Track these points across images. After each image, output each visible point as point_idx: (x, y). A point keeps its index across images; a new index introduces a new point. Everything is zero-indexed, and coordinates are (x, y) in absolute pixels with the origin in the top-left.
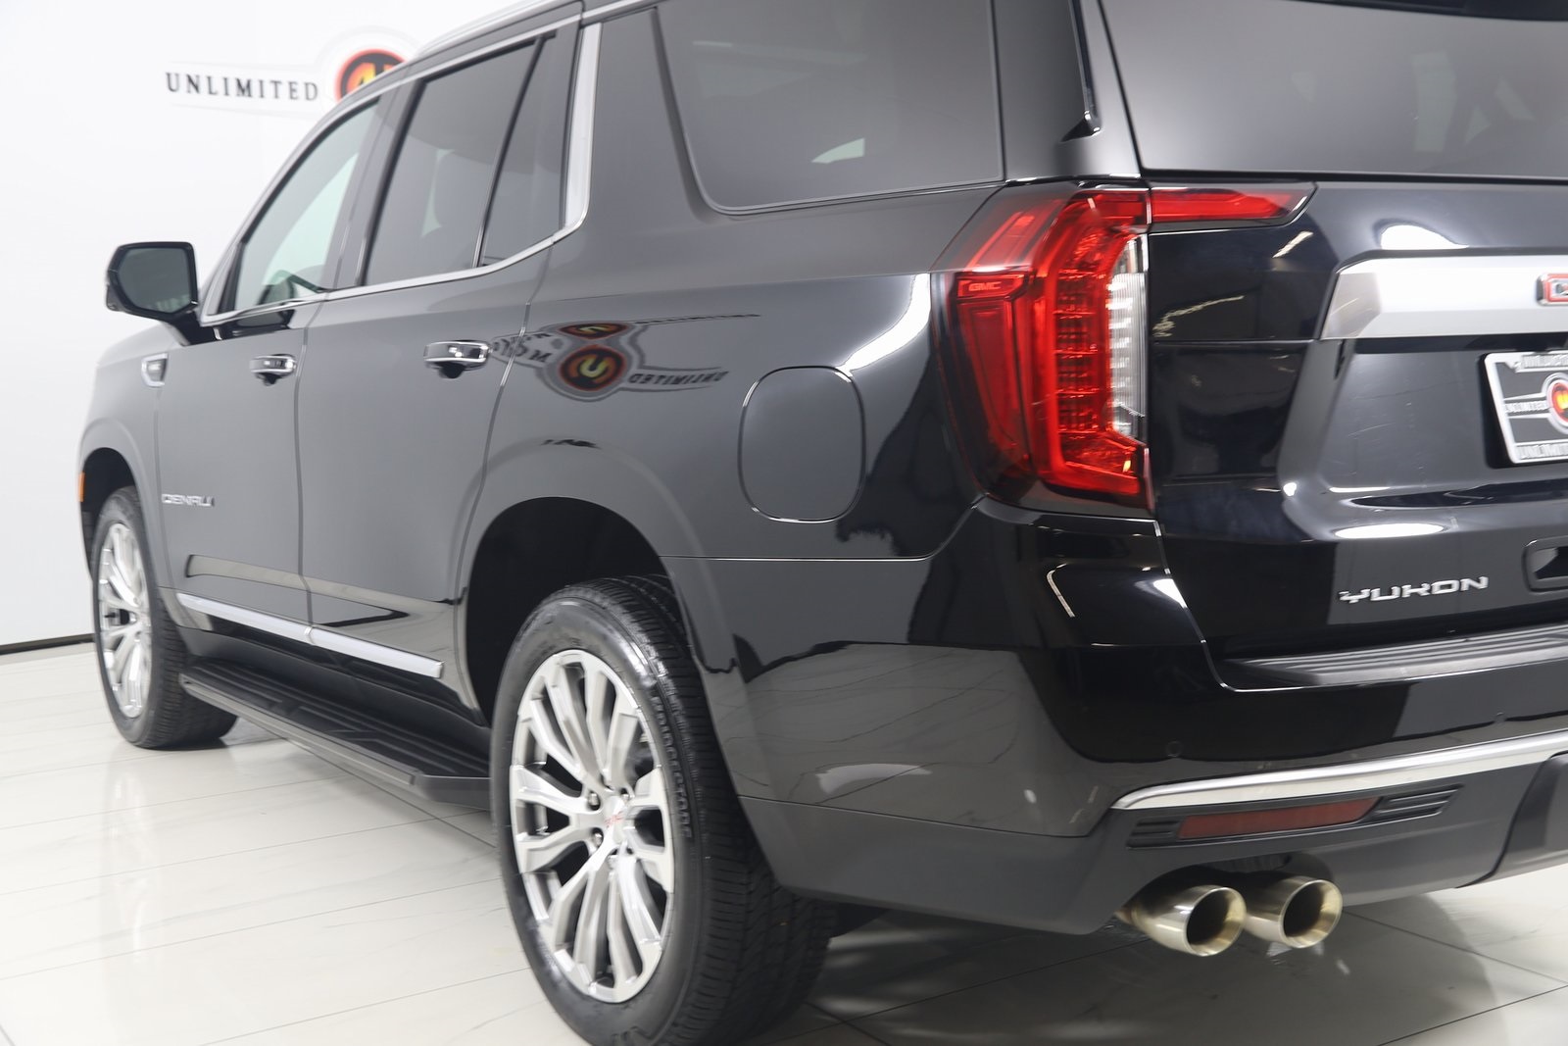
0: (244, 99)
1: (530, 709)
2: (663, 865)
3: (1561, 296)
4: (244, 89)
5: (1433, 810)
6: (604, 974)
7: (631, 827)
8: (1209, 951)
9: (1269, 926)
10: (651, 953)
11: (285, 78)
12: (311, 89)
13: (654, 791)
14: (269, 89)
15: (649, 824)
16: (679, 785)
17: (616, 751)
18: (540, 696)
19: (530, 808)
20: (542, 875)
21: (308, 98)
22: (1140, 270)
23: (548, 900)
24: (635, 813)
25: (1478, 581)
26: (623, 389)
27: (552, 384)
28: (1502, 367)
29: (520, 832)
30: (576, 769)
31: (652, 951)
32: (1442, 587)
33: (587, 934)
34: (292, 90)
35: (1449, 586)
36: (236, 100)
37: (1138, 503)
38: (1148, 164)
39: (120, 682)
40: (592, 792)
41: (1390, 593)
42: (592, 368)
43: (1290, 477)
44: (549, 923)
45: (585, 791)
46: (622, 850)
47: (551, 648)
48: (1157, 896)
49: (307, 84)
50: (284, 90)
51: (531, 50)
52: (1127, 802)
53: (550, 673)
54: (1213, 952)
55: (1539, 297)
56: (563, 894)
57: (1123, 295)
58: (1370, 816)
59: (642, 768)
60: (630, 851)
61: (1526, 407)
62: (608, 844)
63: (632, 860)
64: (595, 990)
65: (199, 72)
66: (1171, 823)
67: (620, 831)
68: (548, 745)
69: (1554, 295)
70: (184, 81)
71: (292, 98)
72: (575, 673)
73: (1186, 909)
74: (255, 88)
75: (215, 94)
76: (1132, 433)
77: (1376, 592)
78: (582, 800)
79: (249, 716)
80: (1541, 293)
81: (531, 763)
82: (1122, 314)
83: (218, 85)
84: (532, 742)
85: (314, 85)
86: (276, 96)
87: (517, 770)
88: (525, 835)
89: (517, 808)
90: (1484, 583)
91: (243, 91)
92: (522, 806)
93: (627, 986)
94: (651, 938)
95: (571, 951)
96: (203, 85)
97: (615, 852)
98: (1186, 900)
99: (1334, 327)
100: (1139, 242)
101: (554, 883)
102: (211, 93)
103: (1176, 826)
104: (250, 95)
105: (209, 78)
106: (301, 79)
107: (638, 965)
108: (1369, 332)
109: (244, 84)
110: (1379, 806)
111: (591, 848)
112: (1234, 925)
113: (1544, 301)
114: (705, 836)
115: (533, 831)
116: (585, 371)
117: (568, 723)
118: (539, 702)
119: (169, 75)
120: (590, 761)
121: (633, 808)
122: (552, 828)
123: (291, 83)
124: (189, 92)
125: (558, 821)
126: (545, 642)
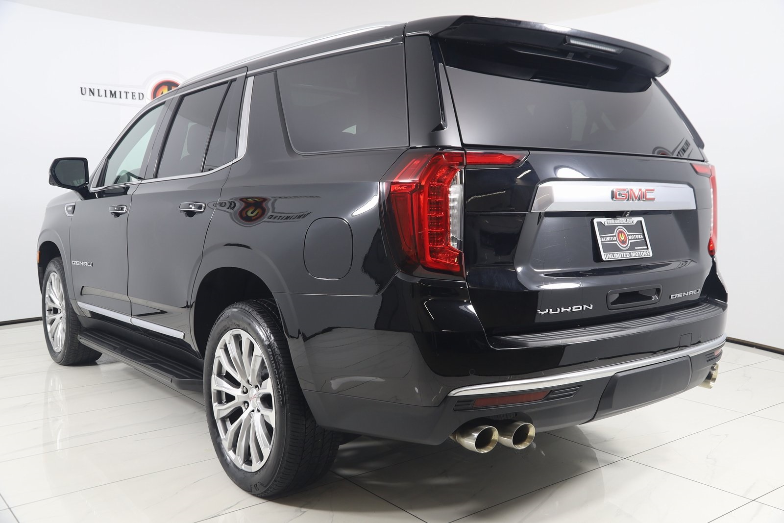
0: (113, 99)
1: (220, 353)
2: (271, 416)
3: (621, 197)
4: (113, 94)
5: (571, 395)
6: (248, 461)
7: (259, 401)
8: (484, 451)
9: (508, 441)
10: (266, 452)
11: (130, 91)
12: (141, 95)
13: (268, 387)
14: (124, 95)
15: (266, 400)
16: (277, 385)
17: (253, 370)
18: (223, 347)
19: (219, 393)
20: (223, 420)
21: (139, 99)
22: (461, 183)
23: (226, 430)
24: (261, 395)
25: (590, 306)
26: (265, 221)
27: (235, 219)
28: (599, 223)
29: (215, 402)
30: (238, 377)
31: (266, 451)
32: (575, 308)
33: (241, 444)
34: (133, 96)
35: (579, 308)
36: (109, 99)
37: (460, 274)
38: (465, 142)
39: (53, 337)
40: (244, 386)
41: (557, 311)
42: (252, 213)
43: (519, 265)
44: (226, 440)
45: (242, 386)
46: (256, 410)
47: (228, 328)
48: (465, 430)
49: (139, 93)
50: (130, 95)
51: (226, 85)
52: (453, 393)
53: (228, 338)
54: (486, 452)
55: (613, 197)
56: (232, 428)
57: (454, 192)
58: (547, 398)
59: (264, 377)
60: (259, 411)
61: (608, 239)
62: (250, 408)
63: (259, 414)
64: (244, 467)
65: (95, 87)
66: (471, 401)
67: (255, 403)
68: (227, 367)
69: (618, 197)
70: (88, 91)
71: (133, 98)
72: (238, 338)
73: (476, 435)
74: (118, 94)
75: (101, 96)
76: (457, 247)
77: (551, 310)
78: (240, 390)
79: (106, 353)
80: (613, 196)
81: (219, 374)
82: (454, 200)
83: (102, 93)
84: (220, 366)
85: (143, 94)
86: (127, 98)
87: (214, 377)
88: (217, 403)
89: (214, 393)
90: (591, 307)
91: (113, 96)
92: (216, 392)
93: (257, 465)
94: (266, 446)
95: (235, 451)
96: (96, 93)
97: (253, 411)
98: (476, 431)
99: (536, 207)
100: (461, 173)
101: (228, 423)
102: (99, 96)
103: (473, 402)
104: (115, 97)
105: (99, 90)
106: (137, 92)
107: (261, 457)
108: (550, 209)
109: (113, 93)
110: (551, 394)
111: (244, 409)
112: (494, 440)
113: (614, 199)
114: (288, 405)
115: (220, 402)
116: (249, 214)
117: (235, 359)
118: (223, 350)
119: (81, 88)
120: (243, 374)
121: (260, 394)
122: (228, 401)
123: (133, 93)
124: (90, 95)
125: (230, 398)
126: (226, 326)
